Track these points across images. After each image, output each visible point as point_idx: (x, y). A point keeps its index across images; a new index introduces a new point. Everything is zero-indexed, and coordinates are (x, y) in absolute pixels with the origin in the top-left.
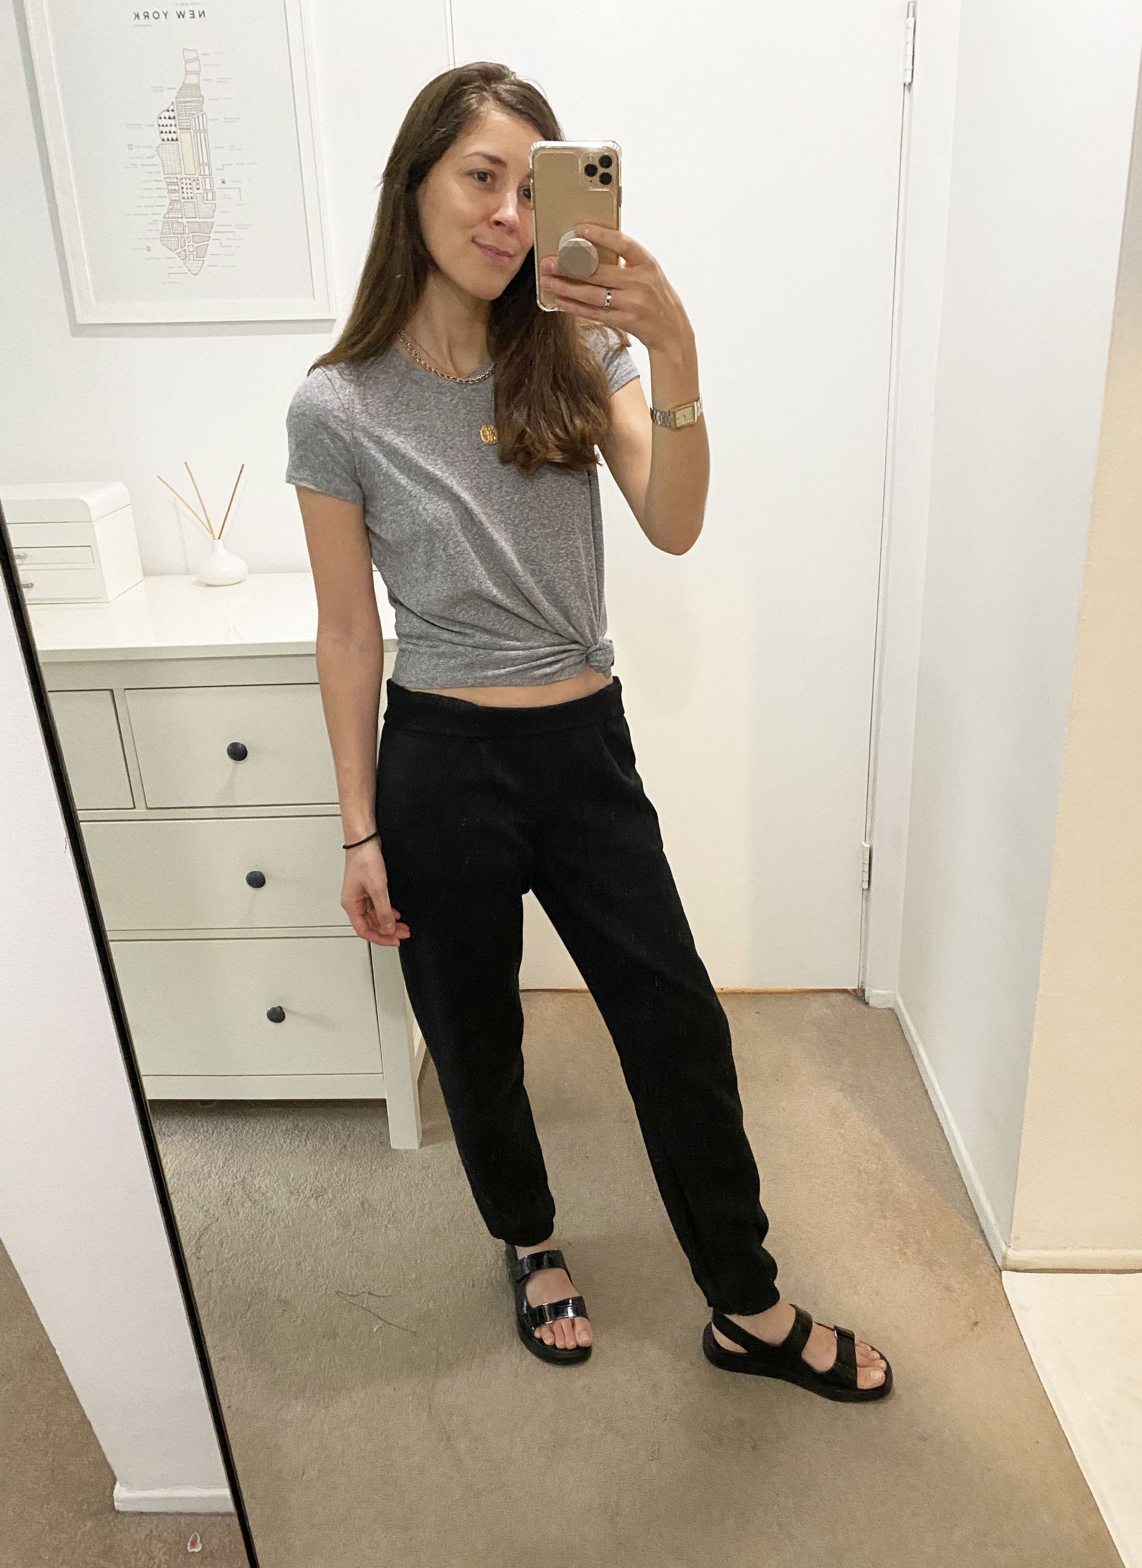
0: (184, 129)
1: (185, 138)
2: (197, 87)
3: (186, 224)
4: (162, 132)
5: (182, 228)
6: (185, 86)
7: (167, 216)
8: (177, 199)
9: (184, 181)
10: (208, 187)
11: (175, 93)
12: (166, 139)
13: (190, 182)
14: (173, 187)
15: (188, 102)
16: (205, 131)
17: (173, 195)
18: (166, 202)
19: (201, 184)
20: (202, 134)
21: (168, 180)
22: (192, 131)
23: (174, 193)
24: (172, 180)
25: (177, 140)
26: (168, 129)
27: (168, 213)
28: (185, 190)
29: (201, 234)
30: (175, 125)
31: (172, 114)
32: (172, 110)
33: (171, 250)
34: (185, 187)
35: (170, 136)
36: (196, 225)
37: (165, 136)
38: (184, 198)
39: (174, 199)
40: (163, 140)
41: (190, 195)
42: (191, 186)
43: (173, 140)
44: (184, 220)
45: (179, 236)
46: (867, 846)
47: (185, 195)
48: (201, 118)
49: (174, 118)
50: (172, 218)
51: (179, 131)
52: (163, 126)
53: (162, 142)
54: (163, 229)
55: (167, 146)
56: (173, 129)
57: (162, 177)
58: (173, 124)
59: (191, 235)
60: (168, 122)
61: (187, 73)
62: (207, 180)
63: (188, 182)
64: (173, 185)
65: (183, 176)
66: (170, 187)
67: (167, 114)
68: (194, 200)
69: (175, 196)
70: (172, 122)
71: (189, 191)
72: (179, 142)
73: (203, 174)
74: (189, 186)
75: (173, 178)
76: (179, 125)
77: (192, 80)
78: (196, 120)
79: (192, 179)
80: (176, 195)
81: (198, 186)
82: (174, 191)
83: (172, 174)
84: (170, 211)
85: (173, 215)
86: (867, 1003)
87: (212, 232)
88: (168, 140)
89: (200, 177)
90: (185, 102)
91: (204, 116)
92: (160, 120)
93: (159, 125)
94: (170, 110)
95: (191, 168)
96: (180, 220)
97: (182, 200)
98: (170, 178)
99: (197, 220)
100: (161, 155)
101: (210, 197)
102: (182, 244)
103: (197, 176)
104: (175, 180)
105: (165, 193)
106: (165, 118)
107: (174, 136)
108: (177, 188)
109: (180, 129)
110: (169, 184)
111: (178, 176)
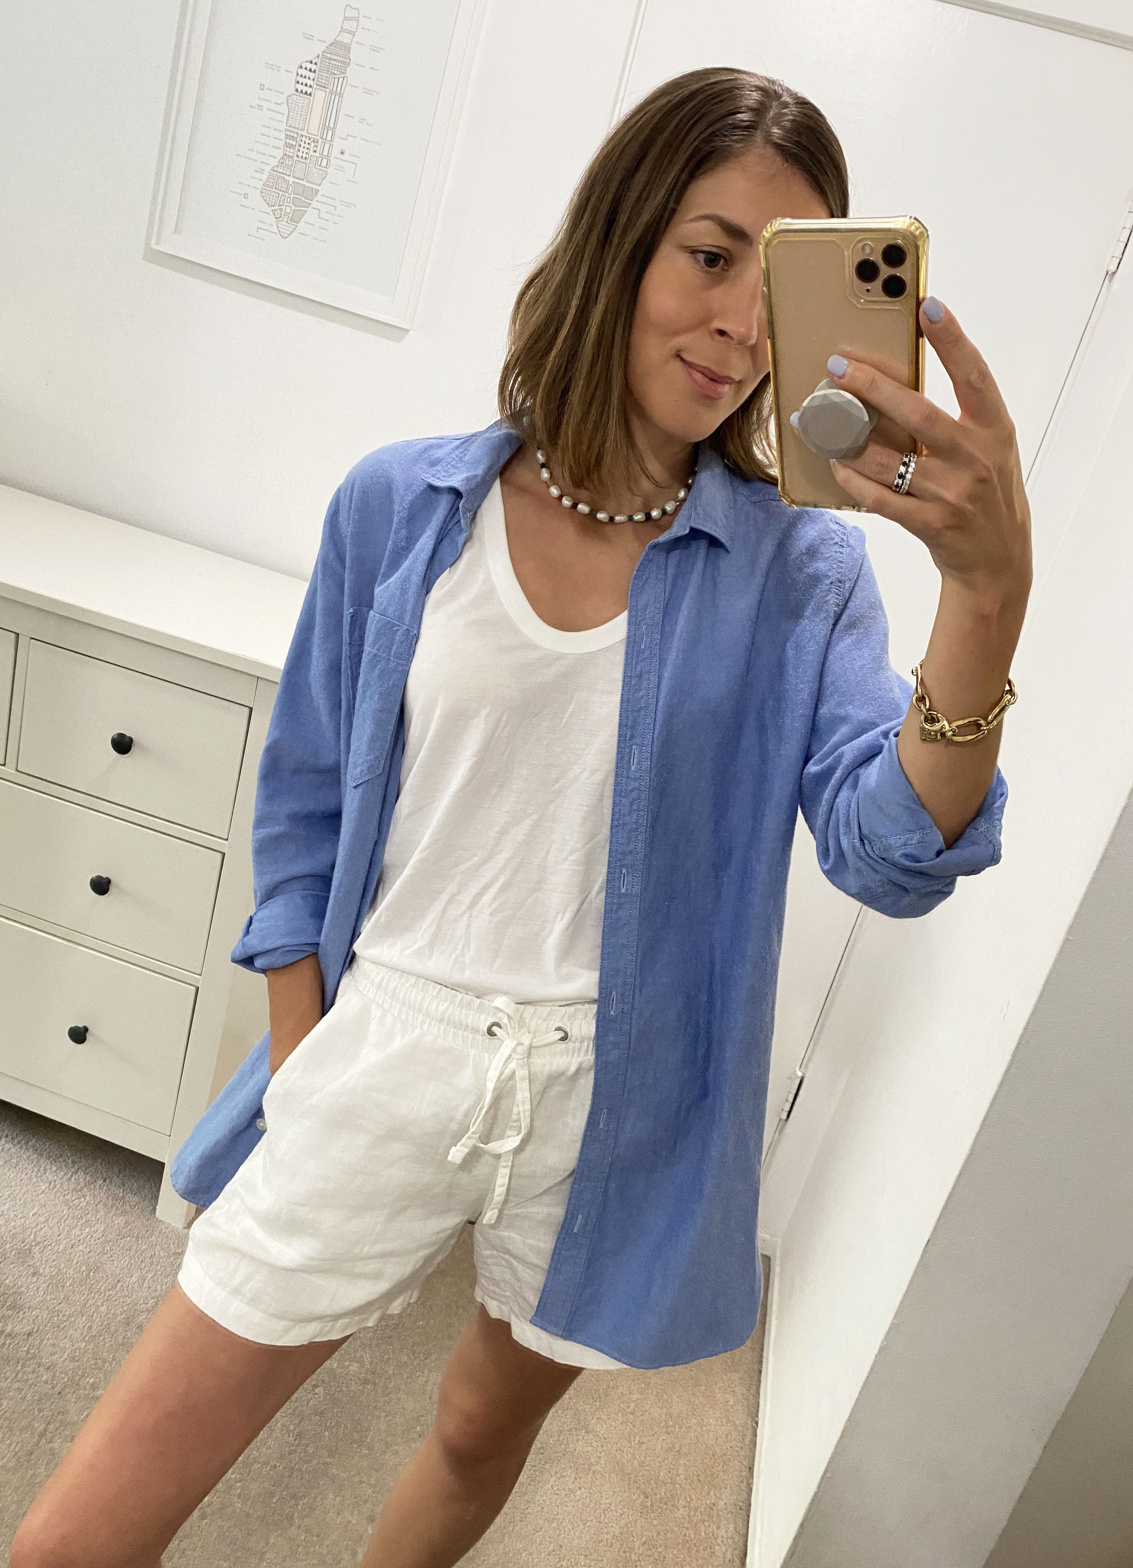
0: (321, 86)
1: (320, 96)
2: (348, 48)
3: (291, 183)
4: (298, 82)
5: (285, 186)
6: (335, 43)
7: (276, 169)
8: (291, 154)
9: (304, 139)
10: (325, 153)
11: (324, 46)
12: (299, 90)
13: (310, 142)
14: (291, 142)
15: (334, 60)
16: (341, 95)
17: (288, 149)
18: (280, 154)
19: (319, 146)
20: (337, 97)
21: (289, 133)
22: (328, 90)
23: (290, 148)
24: (292, 134)
25: (310, 95)
26: (305, 81)
27: (277, 166)
28: (301, 149)
29: (303, 199)
30: (313, 80)
31: (313, 67)
32: (316, 64)
33: (268, 204)
34: (303, 144)
35: (305, 89)
36: (302, 188)
37: (300, 87)
38: (298, 156)
39: (288, 153)
40: (297, 90)
41: (304, 155)
42: (309, 146)
43: (306, 93)
44: (291, 179)
45: (281, 193)
46: (800, 1074)
47: (300, 154)
48: (341, 80)
49: (315, 72)
50: (280, 172)
51: (315, 87)
52: (301, 76)
53: (294, 92)
54: (267, 181)
55: (298, 98)
56: (310, 82)
57: (283, 127)
58: (312, 78)
59: (292, 196)
60: (308, 74)
61: (343, 30)
62: (327, 146)
63: (307, 141)
64: (292, 139)
65: (304, 133)
66: (288, 141)
67: (309, 66)
68: (308, 162)
69: (291, 152)
70: (312, 75)
71: (306, 151)
72: (312, 99)
73: (324, 137)
74: (307, 146)
75: (294, 132)
76: (317, 81)
77: (346, 38)
78: (336, 80)
79: (312, 140)
80: (291, 150)
81: (315, 149)
82: (288, 145)
83: (295, 128)
84: (280, 164)
85: (282, 171)
87: (316, 199)
88: (302, 91)
89: (320, 141)
90: (330, 59)
91: (345, 79)
92: (300, 70)
93: (298, 74)
94: (314, 62)
95: (314, 127)
96: (287, 178)
97: (295, 158)
98: (291, 131)
99: (302, 182)
100: (290, 104)
101: (324, 163)
102: (281, 203)
103: (318, 138)
104: (295, 135)
105: (281, 144)
106: (306, 69)
107: (309, 90)
108: (294, 143)
109: (317, 85)
110: (287, 136)
111: (300, 132)
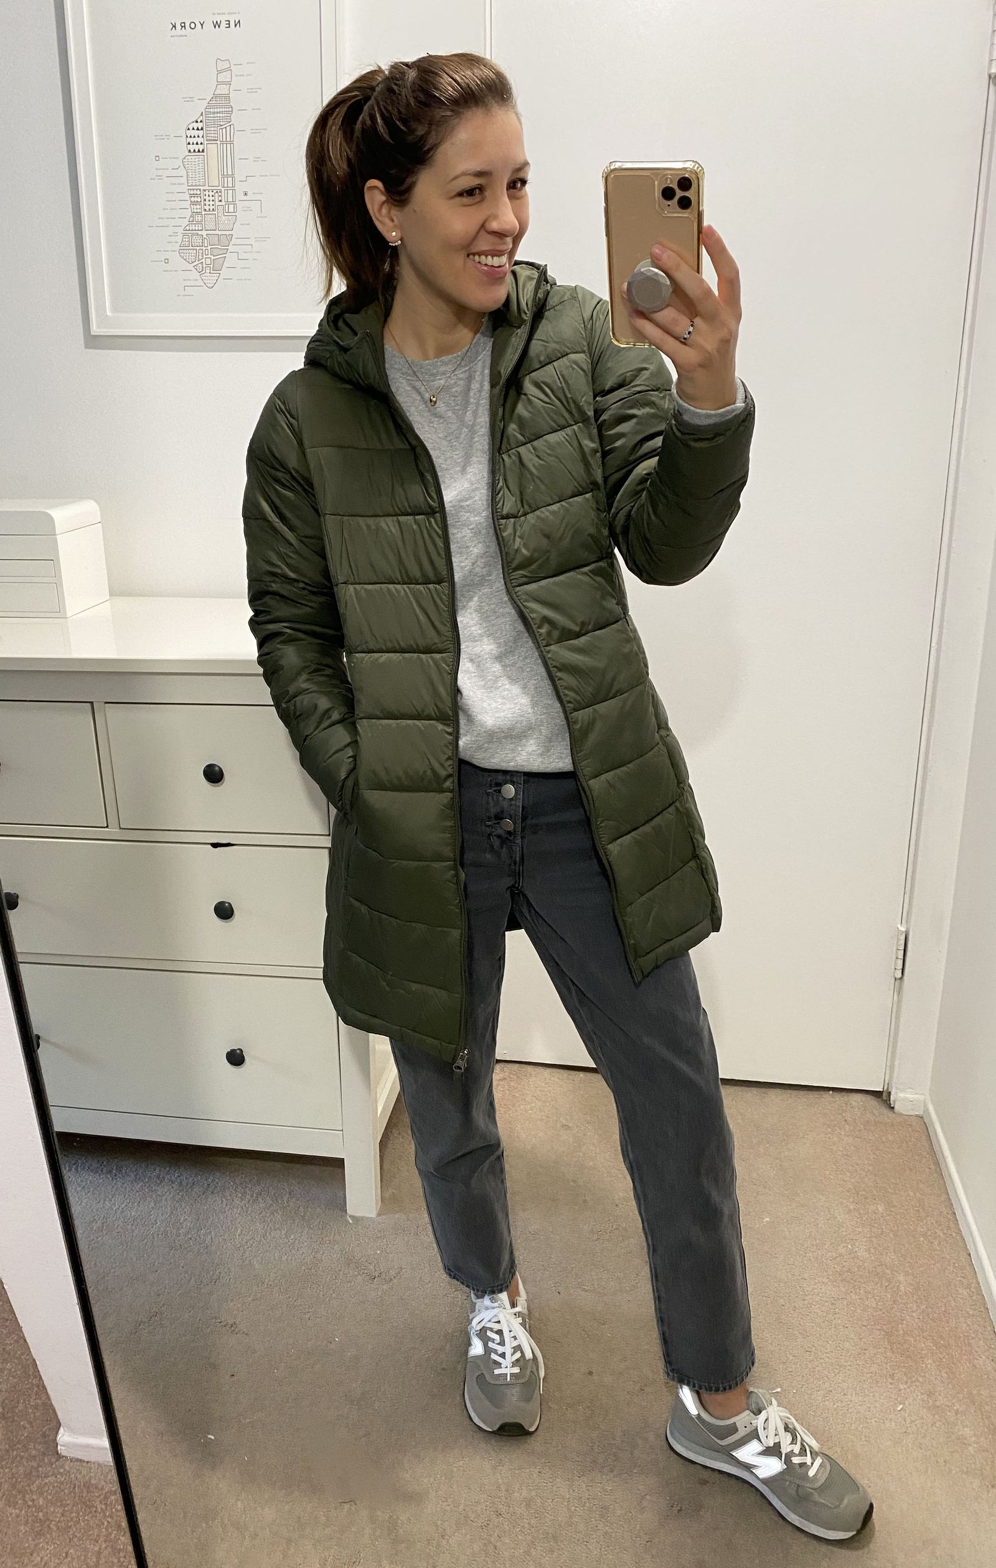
0: (211, 140)
1: (212, 149)
2: (227, 97)
3: (205, 236)
4: (189, 144)
5: (201, 241)
6: (215, 96)
7: (188, 228)
8: (198, 211)
9: (207, 193)
10: (230, 199)
11: (205, 103)
12: (192, 151)
13: (213, 193)
14: (196, 199)
15: (217, 112)
16: (231, 142)
17: (195, 207)
18: (188, 213)
19: (223, 196)
20: (229, 145)
21: (191, 192)
22: (219, 142)
23: (196, 205)
24: (195, 192)
25: (203, 151)
26: (195, 140)
27: (188, 225)
28: (207, 203)
29: (219, 247)
30: (203, 137)
31: (200, 125)
32: (201, 121)
33: (189, 262)
34: (207, 198)
35: (196, 148)
36: (216, 238)
37: (191, 147)
38: (205, 210)
39: (195, 211)
40: (190, 151)
41: (211, 208)
42: (213, 198)
43: (199, 151)
44: (204, 233)
45: (198, 248)
46: (903, 929)
47: (207, 208)
48: (228, 129)
49: (202, 129)
50: (192, 230)
51: (206, 142)
52: (191, 137)
53: (187, 153)
54: (182, 241)
55: (193, 157)
56: (200, 140)
57: (185, 188)
58: (201, 136)
59: (209, 248)
60: (196, 133)
61: (219, 83)
62: (230, 192)
63: (211, 194)
64: (196, 196)
65: (206, 188)
66: (193, 199)
67: (195, 125)
68: (216, 212)
70: (200, 133)
71: (211, 203)
72: (205, 154)
73: (226, 185)
74: (211, 198)
75: (197, 189)
76: (207, 137)
77: (223, 90)
78: (224, 130)
79: (215, 191)
80: (198, 207)
81: (220, 198)
82: (193, 203)
83: (196, 185)
84: (191, 222)
85: (194, 228)
86: (893, 1108)
87: (231, 243)
88: (194, 151)
89: (223, 189)
90: (214, 113)
91: (232, 127)
92: (188, 131)
93: (188, 136)
94: (199, 121)
95: (214, 180)
96: (200, 233)
97: (203, 213)
98: (193, 189)
99: (217, 232)
100: (186, 166)
101: (231, 210)
102: (200, 257)
103: (220, 188)
104: (199, 193)
105: (187, 204)
106: (193, 129)
107: (201, 147)
108: (199, 200)
109: (207, 140)
110: (191, 196)
111: (202, 188)
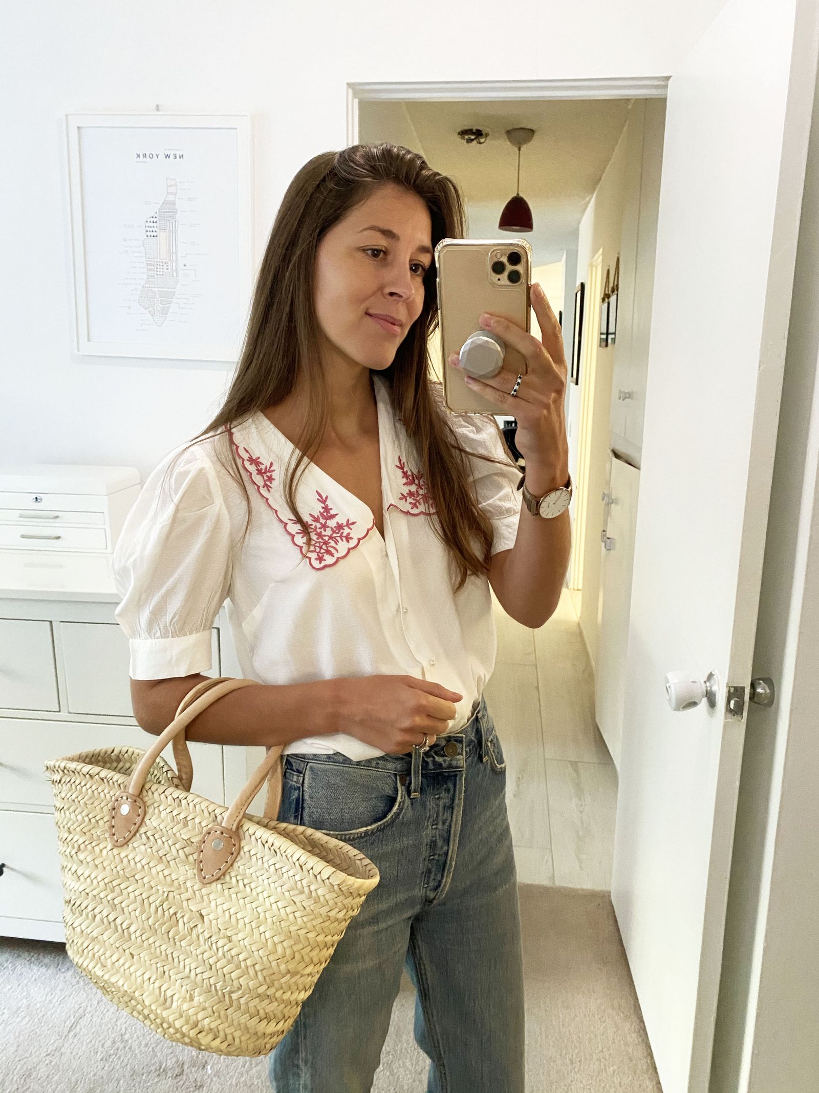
0: (162, 230)
1: (162, 235)
2: (174, 203)
3: (157, 292)
4: (147, 231)
5: (153, 295)
6: (165, 203)
7: (145, 286)
8: (152, 275)
9: (158, 263)
10: (174, 268)
11: (159, 206)
12: (149, 236)
14: (151, 267)
15: (167, 212)
16: (176, 232)
17: (150, 272)
18: (145, 276)
19: (169, 266)
20: (174, 234)
21: (148, 263)
22: (167, 231)
24: (150, 263)
25: (156, 236)
26: (151, 229)
27: (145, 284)
28: (158, 270)
29: (166, 299)
30: (157, 227)
31: (155, 220)
32: (156, 217)
33: (145, 308)
34: (159, 267)
35: (152, 234)
36: (164, 293)
37: (149, 234)
39: (150, 275)
41: (161, 273)
42: (163, 267)
43: (154, 236)
44: (156, 289)
45: (151, 299)
47: (158, 273)
48: (174, 223)
49: (156, 222)
51: (158, 231)
52: (148, 227)
53: (146, 237)
54: (141, 294)
55: (150, 240)
56: (154, 229)
57: (144, 260)
58: (155, 227)
59: (159, 299)
60: (152, 224)
61: (168, 193)
62: (174, 264)
63: (161, 264)
65: (158, 260)
66: (149, 267)
67: (152, 220)
68: (164, 276)
70: (155, 225)
71: (161, 270)
72: (158, 238)
73: (171, 259)
74: (161, 267)
75: (152, 261)
76: (159, 227)
77: (171, 198)
78: (171, 224)
79: (164, 263)
80: (152, 272)
81: (167, 267)
82: (149, 270)
83: (151, 258)
84: (147, 282)
85: (149, 286)
87: (174, 297)
88: (151, 236)
89: (169, 262)
90: (164, 212)
91: (176, 222)
92: (147, 223)
93: (146, 227)
94: (154, 217)
95: (163, 255)
96: (153, 289)
97: (156, 276)
98: (149, 261)
99: (163, 289)
100: (145, 245)
101: (175, 275)
102: (153, 305)
103: (167, 260)
104: (153, 263)
105: (145, 270)
106: (150, 222)
107: (155, 234)
108: (153, 268)
109: (160, 229)
110: (148, 265)
111: (156, 260)
